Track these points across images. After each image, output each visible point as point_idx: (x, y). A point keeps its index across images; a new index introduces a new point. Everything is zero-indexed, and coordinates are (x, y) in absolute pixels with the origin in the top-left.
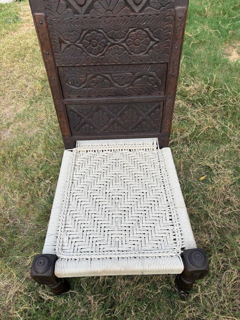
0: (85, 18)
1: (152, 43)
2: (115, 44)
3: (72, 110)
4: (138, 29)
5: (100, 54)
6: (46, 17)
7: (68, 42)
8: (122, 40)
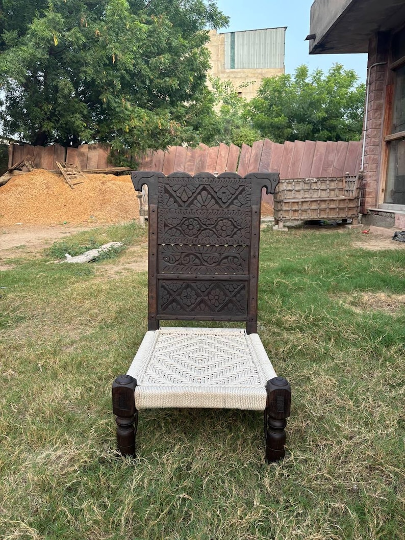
0: (186, 209)
1: (236, 230)
2: (207, 229)
3: (163, 287)
4: (225, 219)
5: (194, 236)
6: (158, 208)
7: (170, 226)
8: (213, 226)
